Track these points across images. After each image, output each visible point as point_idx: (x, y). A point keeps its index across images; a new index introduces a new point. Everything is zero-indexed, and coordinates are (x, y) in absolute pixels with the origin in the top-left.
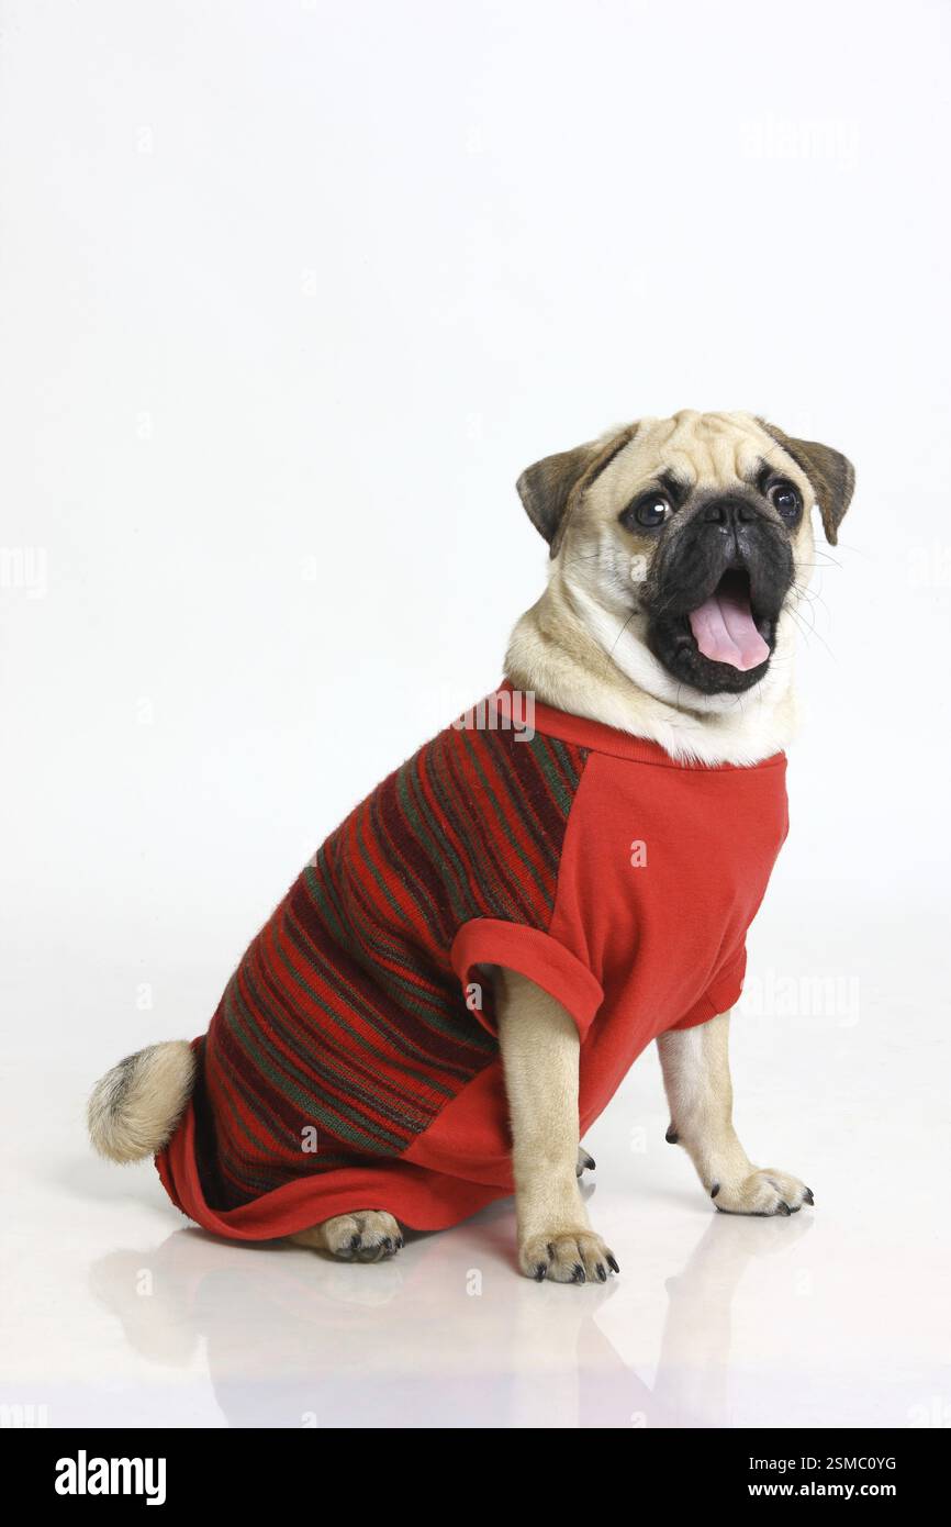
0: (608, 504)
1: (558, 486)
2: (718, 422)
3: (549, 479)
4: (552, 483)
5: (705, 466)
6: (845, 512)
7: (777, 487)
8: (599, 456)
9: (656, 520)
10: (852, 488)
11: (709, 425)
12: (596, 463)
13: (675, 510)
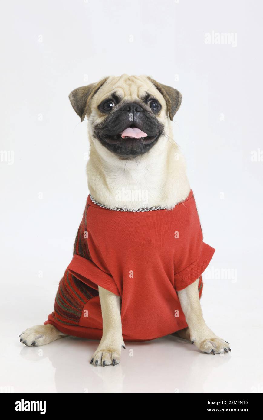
0: (95, 103)
1: (83, 97)
2: (133, 78)
3: (80, 94)
4: (81, 96)
5: (127, 93)
6: (177, 111)
7: (151, 101)
8: (96, 87)
9: (109, 109)
10: (180, 103)
11: (130, 80)
12: (96, 89)
13: (115, 105)
